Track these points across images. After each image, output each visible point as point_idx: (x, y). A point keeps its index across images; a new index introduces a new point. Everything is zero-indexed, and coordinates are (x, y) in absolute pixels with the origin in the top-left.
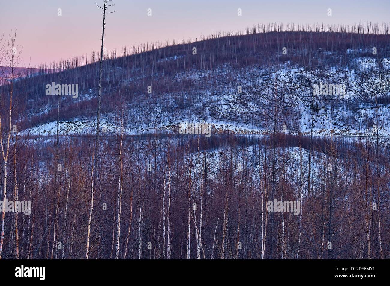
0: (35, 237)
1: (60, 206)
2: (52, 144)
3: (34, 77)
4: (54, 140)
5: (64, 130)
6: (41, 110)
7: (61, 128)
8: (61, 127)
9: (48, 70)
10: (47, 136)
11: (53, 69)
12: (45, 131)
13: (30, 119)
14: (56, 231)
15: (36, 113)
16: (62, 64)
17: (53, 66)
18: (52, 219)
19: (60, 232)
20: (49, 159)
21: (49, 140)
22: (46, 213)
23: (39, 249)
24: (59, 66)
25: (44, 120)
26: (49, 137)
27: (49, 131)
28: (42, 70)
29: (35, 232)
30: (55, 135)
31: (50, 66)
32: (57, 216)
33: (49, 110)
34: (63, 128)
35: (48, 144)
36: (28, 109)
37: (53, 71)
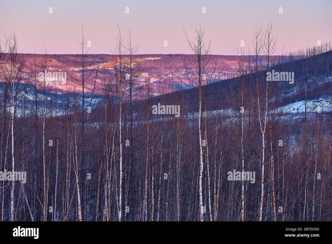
0: (288, 199)
1: (309, 173)
2: (300, 120)
3: (285, 64)
4: (302, 117)
5: (311, 108)
6: (290, 91)
7: (308, 107)
8: (308, 105)
9: (296, 56)
10: (296, 113)
11: (301, 56)
12: (294, 109)
13: (281, 99)
14: (306, 194)
15: (286, 94)
16: (308, 51)
17: (301, 53)
18: (303, 184)
19: (311, 196)
20: (299, 133)
21: (297, 117)
22: (297, 179)
23: (292, 210)
24: (305, 53)
25: (293, 100)
26: (297, 114)
27: (298, 109)
28: (291, 57)
29: (288, 195)
30: (303, 113)
31: (298, 53)
32: (307, 182)
33: (297, 91)
34: (310, 106)
35: (296, 120)
36: (280, 91)
37: (301, 57)
